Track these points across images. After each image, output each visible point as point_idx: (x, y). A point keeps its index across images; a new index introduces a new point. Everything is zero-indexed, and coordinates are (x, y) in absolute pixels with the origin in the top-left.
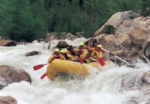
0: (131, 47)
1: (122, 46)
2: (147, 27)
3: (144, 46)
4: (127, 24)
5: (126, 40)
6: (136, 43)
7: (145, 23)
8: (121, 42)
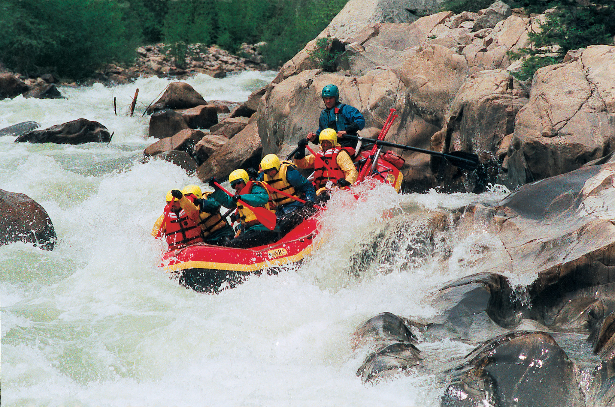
0: (404, 119)
1: (373, 113)
2: (460, 50)
3: (447, 118)
4: (394, 37)
5: (389, 93)
6: (422, 104)
7: (456, 33)
8: (372, 102)
